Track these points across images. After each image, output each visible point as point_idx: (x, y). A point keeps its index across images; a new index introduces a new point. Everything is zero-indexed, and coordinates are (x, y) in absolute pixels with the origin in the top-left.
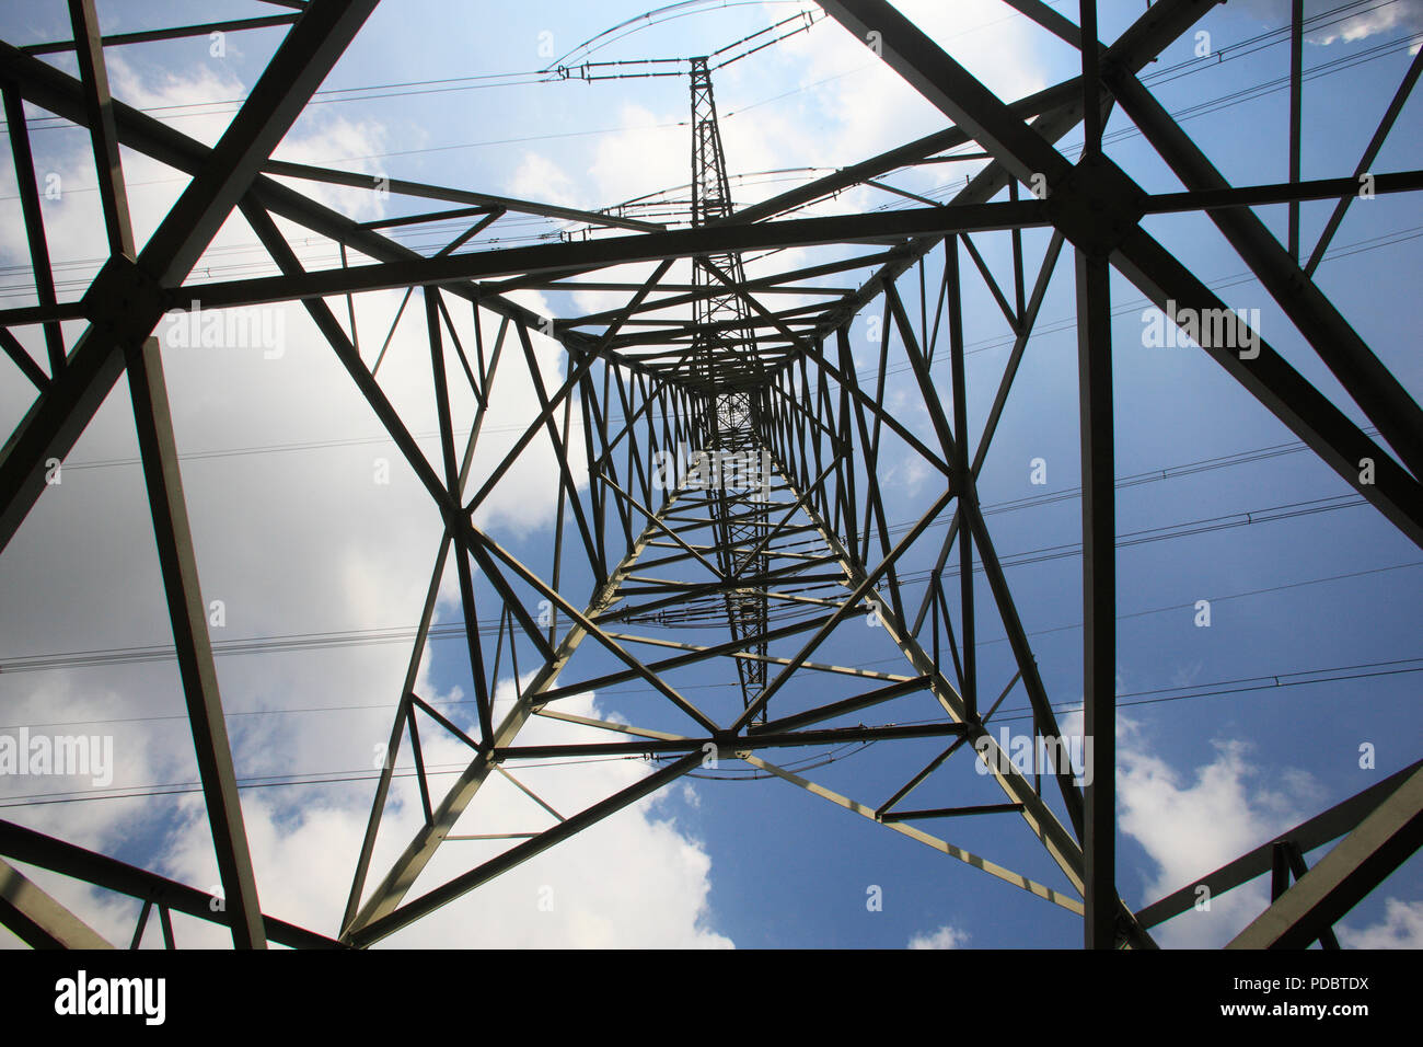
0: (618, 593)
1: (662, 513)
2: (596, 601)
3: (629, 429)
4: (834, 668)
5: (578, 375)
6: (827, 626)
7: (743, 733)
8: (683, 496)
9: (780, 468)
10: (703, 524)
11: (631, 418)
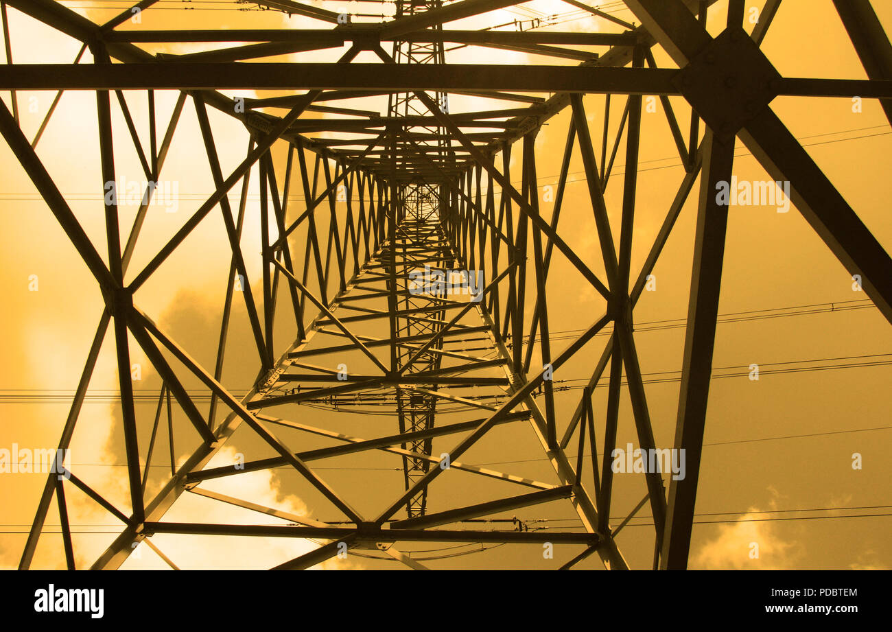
0: (283, 378)
1: (337, 300)
2: (260, 385)
3: (309, 213)
4: (482, 470)
5: (260, 154)
6: (480, 429)
7: (386, 526)
8: (360, 285)
9: (461, 265)
10: (378, 315)
11: (312, 203)
